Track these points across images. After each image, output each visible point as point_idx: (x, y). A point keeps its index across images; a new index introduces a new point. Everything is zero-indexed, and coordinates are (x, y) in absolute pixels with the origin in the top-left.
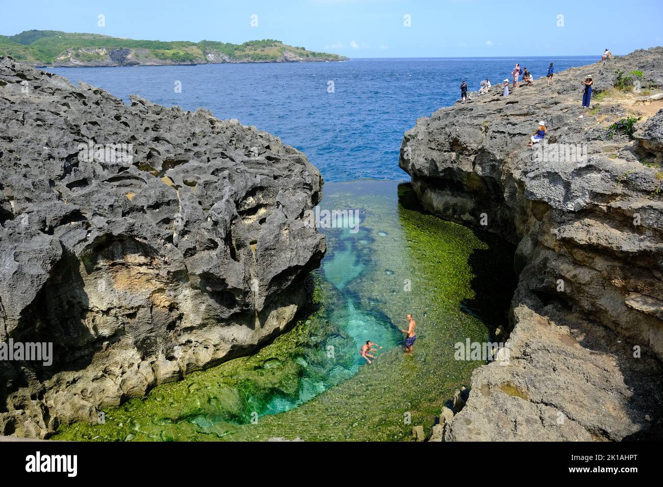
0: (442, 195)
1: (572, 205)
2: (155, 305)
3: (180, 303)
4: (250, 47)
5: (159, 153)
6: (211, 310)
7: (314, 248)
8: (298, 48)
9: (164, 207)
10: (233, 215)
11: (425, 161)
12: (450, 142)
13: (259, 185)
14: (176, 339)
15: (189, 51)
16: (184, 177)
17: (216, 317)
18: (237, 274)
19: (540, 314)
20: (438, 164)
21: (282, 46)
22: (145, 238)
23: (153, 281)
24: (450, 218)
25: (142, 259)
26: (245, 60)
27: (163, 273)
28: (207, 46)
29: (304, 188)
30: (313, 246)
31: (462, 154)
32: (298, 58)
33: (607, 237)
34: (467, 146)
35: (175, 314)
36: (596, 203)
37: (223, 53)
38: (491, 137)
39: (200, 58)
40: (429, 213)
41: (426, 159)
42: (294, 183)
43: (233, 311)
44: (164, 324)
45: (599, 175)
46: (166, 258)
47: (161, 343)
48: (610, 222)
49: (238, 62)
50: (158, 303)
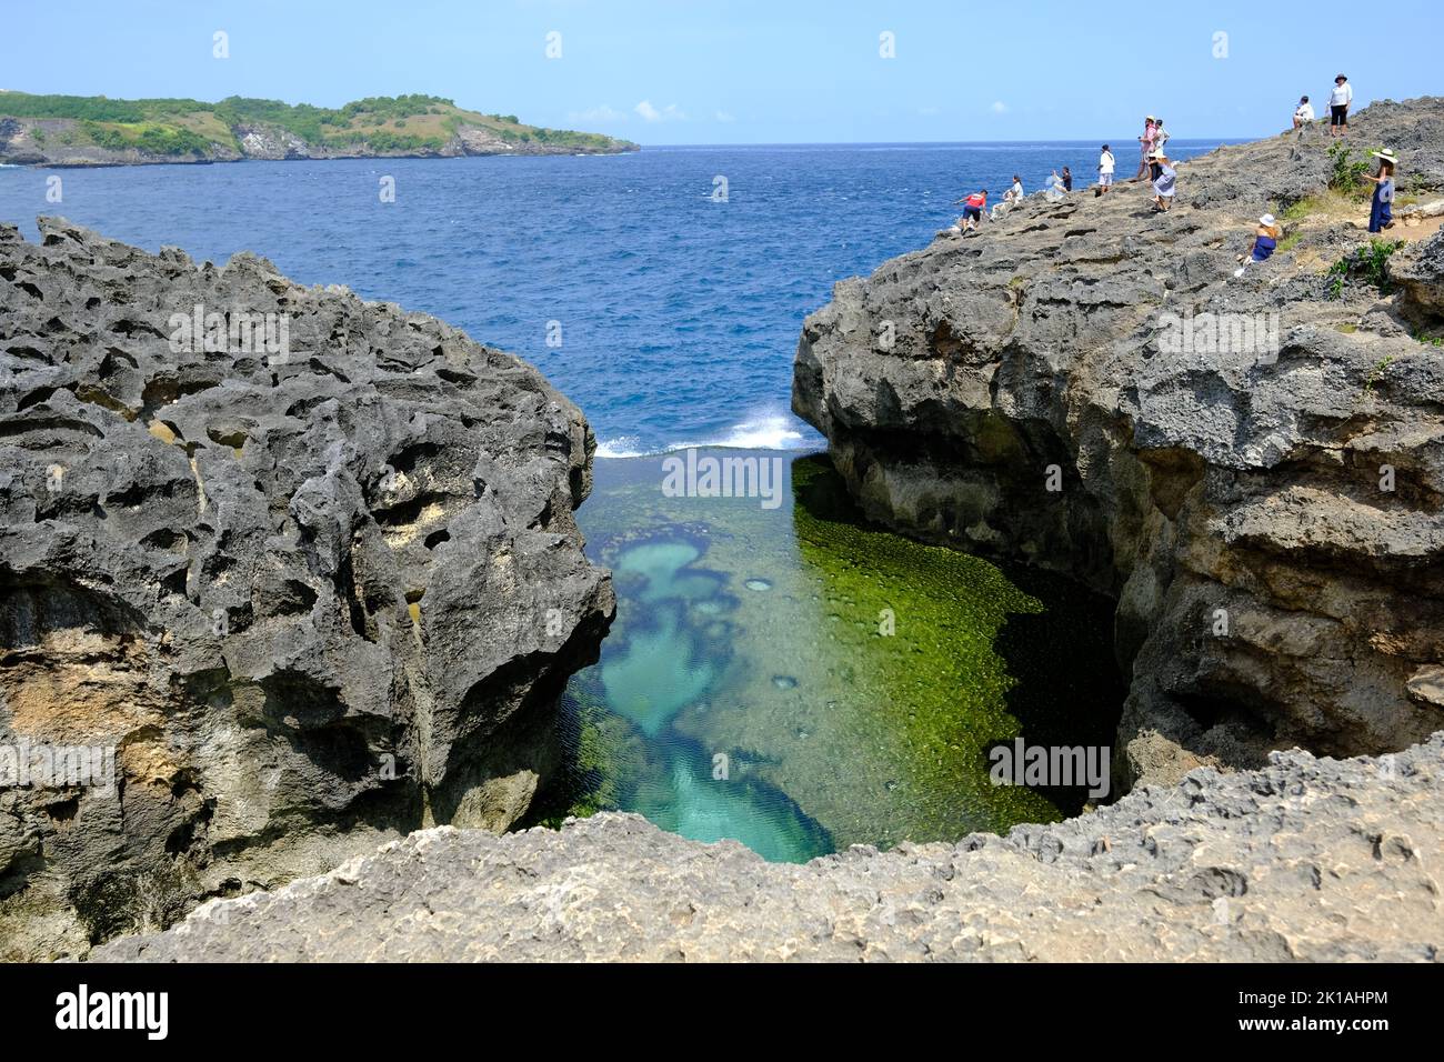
0: (914, 478)
1: (1258, 452)
2: (131, 776)
3: (205, 768)
4: (363, 116)
5: (134, 363)
6: (296, 787)
7: (583, 604)
8: (497, 118)
9: (156, 500)
10: (356, 515)
11: (865, 386)
12: (928, 334)
13: (423, 441)
14: (193, 878)
15: (192, 125)
16: (209, 422)
17: (309, 806)
18: (372, 677)
19: (1195, 750)
20: (900, 393)
21: (453, 114)
22: (107, 579)
23: (129, 707)
24: (937, 538)
25: (96, 644)
26: (352, 151)
27: (158, 680)
28: (241, 112)
29: (549, 447)
30: (581, 598)
31: (960, 362)
32: (499, 145)
33: (1351, 525)
34: (973, 341)
35: (190, 803)
36: (1316, 443)
37: (288, 131)
38: (1034, 316)
39: (223, 145)
40: (880, 527)
41: (866, 381)
42: (520, 435)
43: (358, 787)
44: (159, 831)
45: (1318, 372)
46: (168, 637)
47: (148, 891)
48: (1353, 490)
49: (332, 156)
50: (142, 771)
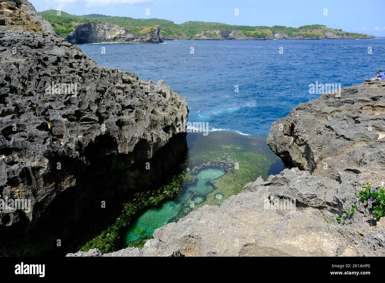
4: (303, 29)
8: (336, 30)
15: (265, 32)
21: (325, 29)
26: (298, 37)
28: (276, 29)
32: (335, 37)
37: (284, 33)
39: (270, 36)
49: (293, 39)
